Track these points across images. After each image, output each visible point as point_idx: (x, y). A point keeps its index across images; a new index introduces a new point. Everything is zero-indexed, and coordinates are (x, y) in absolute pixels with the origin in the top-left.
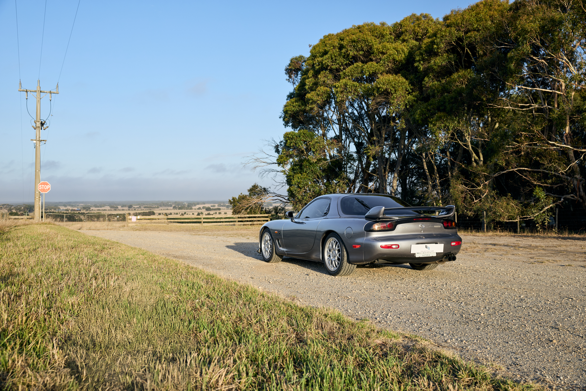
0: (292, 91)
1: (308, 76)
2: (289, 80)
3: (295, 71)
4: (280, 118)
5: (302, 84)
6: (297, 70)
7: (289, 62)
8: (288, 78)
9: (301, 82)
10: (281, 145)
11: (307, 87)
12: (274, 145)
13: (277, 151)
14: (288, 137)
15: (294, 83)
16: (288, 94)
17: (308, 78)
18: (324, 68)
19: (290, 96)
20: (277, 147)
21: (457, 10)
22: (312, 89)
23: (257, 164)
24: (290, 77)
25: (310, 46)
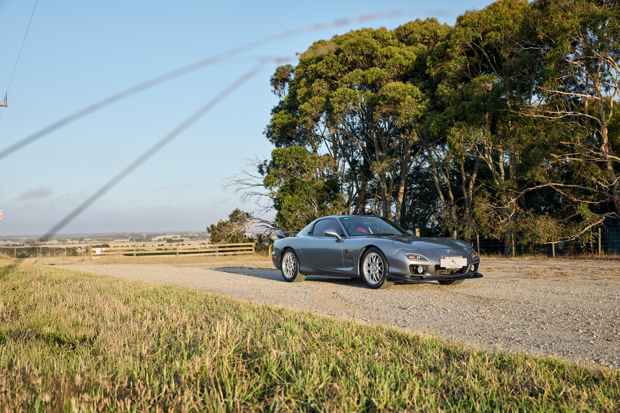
0: (277, 104)
1: (300, 85)
2: (274, 91)
3: (281, 82)
4: (263, 133)
5: (293, 95)
6: (284, 80)
7: (275, 72)
8: (274, 89)
9: (290, 93)
10: (265, 164)
11: (298, 97)
12: (258, 165)
13: (261, 171)
14: (278, 154)
15: (280, 96)
16: (273, 108)
17: (300, 88)
18: (319, 76)
19: (276, 111)
20: (260, 167)
21: (472, 10)
22: (304, 100)
23: (239, 186)
24: (276, 88)
25: (297, 55)
